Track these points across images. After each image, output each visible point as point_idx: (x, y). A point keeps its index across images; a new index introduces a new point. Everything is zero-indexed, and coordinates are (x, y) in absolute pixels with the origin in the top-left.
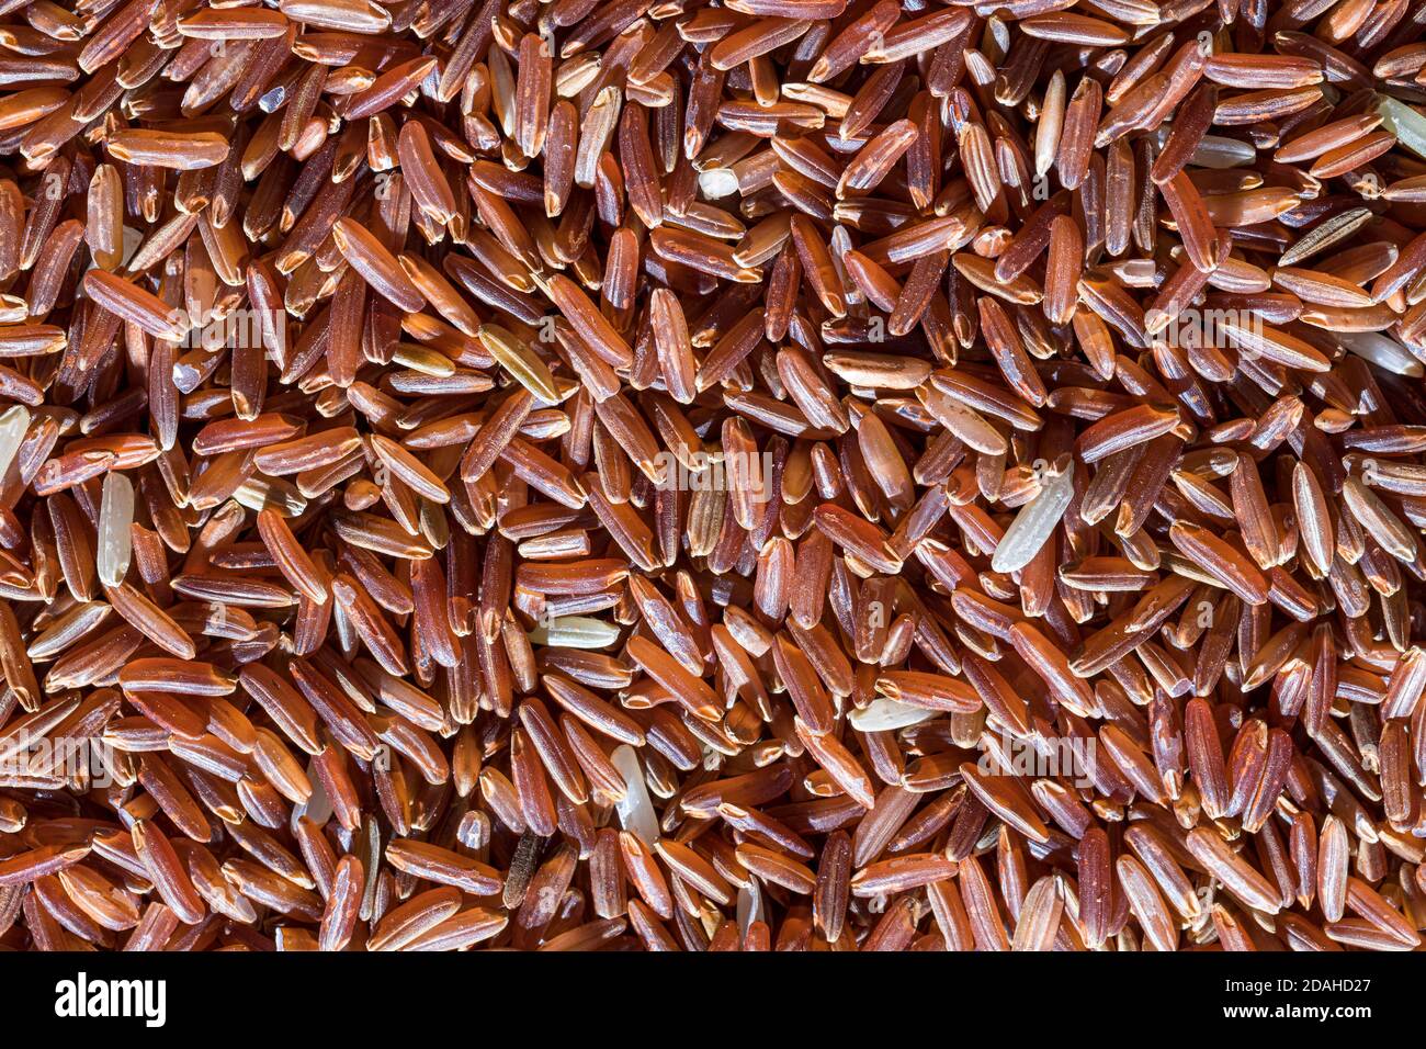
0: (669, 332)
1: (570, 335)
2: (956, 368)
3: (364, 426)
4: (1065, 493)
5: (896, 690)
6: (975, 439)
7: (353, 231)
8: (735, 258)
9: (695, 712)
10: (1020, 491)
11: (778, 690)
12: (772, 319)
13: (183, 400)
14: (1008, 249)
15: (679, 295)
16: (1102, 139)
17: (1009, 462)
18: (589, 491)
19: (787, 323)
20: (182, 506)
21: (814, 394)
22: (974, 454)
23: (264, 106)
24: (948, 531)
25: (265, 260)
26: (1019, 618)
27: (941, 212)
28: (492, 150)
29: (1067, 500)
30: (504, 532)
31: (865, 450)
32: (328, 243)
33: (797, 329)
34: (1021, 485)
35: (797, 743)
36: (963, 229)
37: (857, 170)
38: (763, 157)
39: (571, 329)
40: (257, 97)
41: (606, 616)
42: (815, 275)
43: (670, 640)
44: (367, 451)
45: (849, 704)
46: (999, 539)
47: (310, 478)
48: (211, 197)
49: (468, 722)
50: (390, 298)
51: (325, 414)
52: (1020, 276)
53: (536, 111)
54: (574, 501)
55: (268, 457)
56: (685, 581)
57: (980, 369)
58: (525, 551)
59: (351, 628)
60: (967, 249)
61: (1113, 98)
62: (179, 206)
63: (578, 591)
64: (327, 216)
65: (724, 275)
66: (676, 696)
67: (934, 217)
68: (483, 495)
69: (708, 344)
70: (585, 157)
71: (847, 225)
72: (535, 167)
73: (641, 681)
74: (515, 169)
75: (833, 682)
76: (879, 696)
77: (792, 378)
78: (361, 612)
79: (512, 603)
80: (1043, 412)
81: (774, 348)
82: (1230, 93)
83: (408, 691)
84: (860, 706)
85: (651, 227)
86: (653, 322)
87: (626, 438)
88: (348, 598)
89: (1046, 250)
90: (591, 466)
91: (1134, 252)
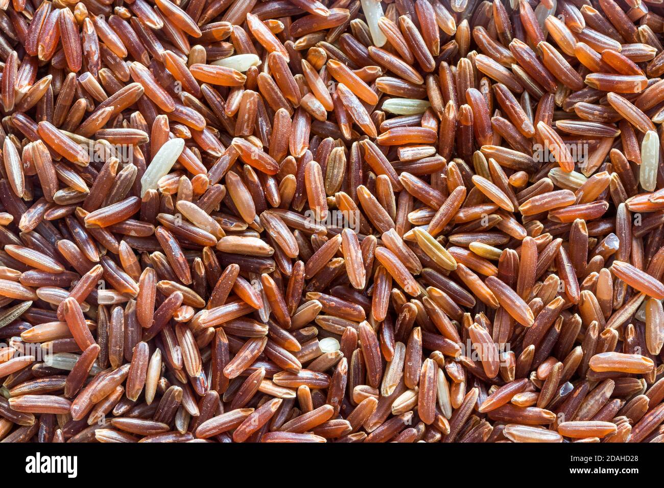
0: (356, 266)
1: (408, 264)
2: (204, 246)
3: (517, 216)
4: (146, 180)
5: (235, 76)
6: (193, 209)
7: (524, 319)
8: (321, 305)
9: (342, 65)
10: (170, 181)
11: (298, 76)
12: (301, 273)
13: (613, 230)
14: (176, 311)
15: (351, 286)
16: (126, 368)
17: (175, 196)
18: (399, 182)
19: (293, 270)
20: (614, 174)
21: (278, 233)
22: (194, 201)
23: (571, 386)
24: (208, 160)
25: (570, 304)
26: (170, 115)
27: (212, 330)
28: (450, 362)
29: (144, 177)
30: (444, 160)
31: (252, 203)
32: (537, 312)
33: (288, 268)
34: (169, 185)
35: (289, 49)
36: (200, 321)
37: (256, 351)
38: (306, 359)
39: (407, 267)
40: (574, 390)
41: (389, 116)
42: (279, 297)
43: (356, 103)
44: (516, 203)
45: (260, 69)
46: (181, 157)
47: (546, 189)
48: (599, 336)
49: (462, 59)
50: (504, 284)
51: (538, 223)
52: (169, 295)
53: (427, 383)
54: (406, 176)
55: (569, 199)
56: (347, 134)
57: (191, 246)
58: (432, 150)
59: (524, 108)
60: (197, 310)
61: (119, 389)
62: (616, 333)
63: (404, 128)
64: (537, 328)
65: (327, 296)
66: (352, 73)
67: (215, 327)
68: (455, 179)
69: (335, 259)
70: (400, 359)
71: (261, 322)
72: (427, 353)
73: (371, 81)
74: (437, 352)
75: (269, 80)
76: (244, 73)
77: (291, 242)
78: (519, 117)
79: (439, 122)
80: (158, 224)
81: (300, 257)
82: (58, 392)
83: (494, 75)
84: (254, 68)
85: (365, 322)
86: (364, 271)
87: (379, 210)
88: (526, 125)
89: (156, 309)
90: (397, 194)
91: (109, 308)
